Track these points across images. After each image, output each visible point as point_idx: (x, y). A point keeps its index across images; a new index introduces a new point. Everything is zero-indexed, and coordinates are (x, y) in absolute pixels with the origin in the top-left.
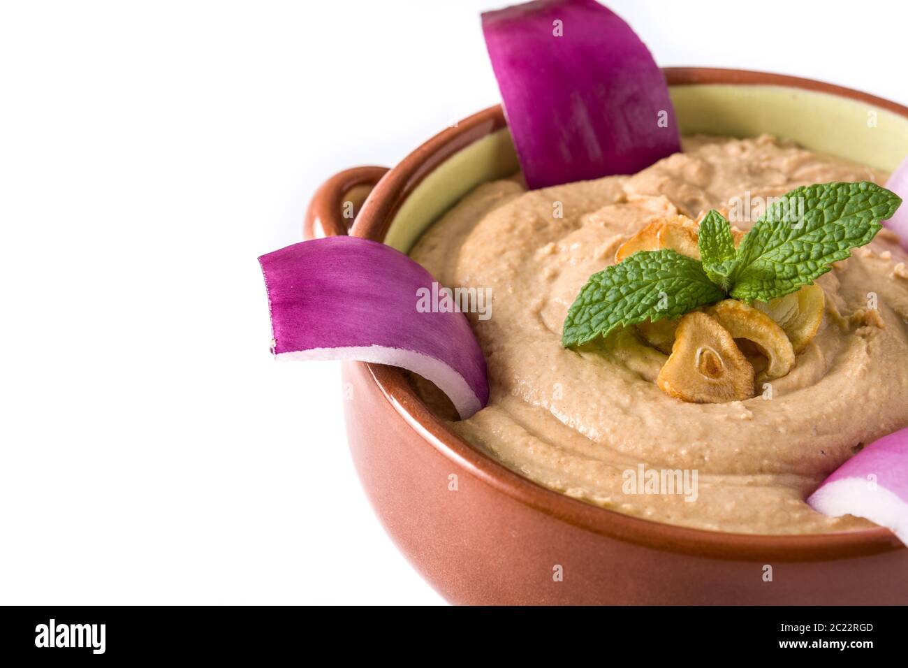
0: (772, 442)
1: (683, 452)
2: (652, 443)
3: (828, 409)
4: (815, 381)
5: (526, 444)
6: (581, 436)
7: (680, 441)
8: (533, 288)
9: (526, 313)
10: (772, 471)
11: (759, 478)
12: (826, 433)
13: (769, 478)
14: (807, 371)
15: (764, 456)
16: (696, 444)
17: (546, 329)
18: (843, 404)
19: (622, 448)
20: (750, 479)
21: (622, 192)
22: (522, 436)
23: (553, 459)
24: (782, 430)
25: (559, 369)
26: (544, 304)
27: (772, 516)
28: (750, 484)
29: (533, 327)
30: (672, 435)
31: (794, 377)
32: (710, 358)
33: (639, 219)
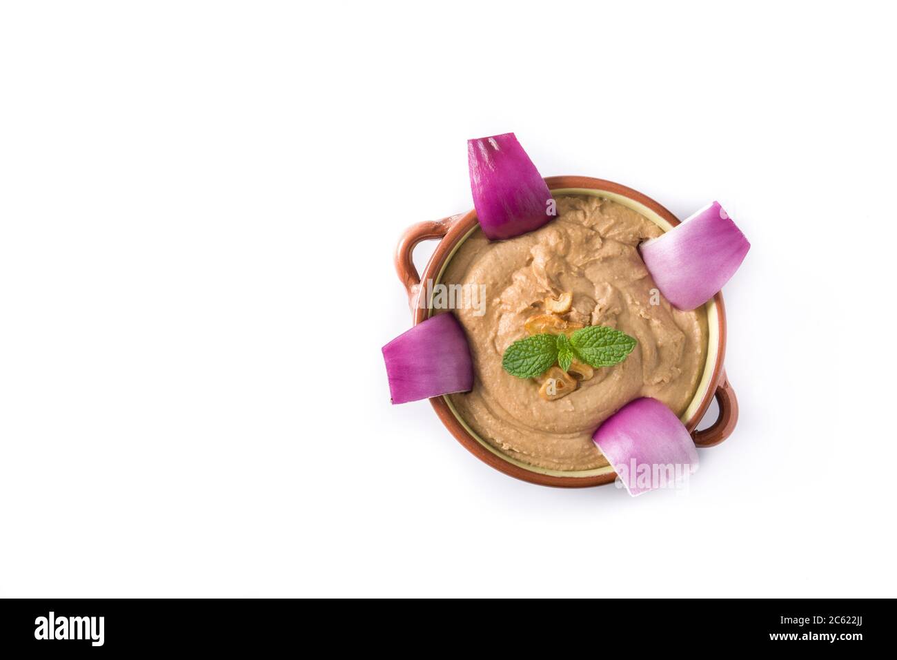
0: (580, 421)
1: (547, 428)
2: (535, 423)
3: (604, 400)
4: (601, 382)
5: (488, 419)
6: (509, 415)
7: (546, 423)
8: (491, 323)
9: (489, 340)
10: (580, 431)
11: (575, 435)
12: (602, 411)
13: (579, 434)
14: (598, 378)
15: (578, 427)
16: (551, 424)
17: (496, 352)
18: (610, 396)
19: (524, 423)
20: (571, 435)
21: (531, 254)
22: (487, 414)
23: (499, 427)
24: (585, 414)
25: (501, 382)
26: (496, 336)
27: (578, 455)
28: (571, 438)
29: (490, 351)
30: (543, 420)
31: (593, 381)
32: (560, 383)
33: (536, 290)
